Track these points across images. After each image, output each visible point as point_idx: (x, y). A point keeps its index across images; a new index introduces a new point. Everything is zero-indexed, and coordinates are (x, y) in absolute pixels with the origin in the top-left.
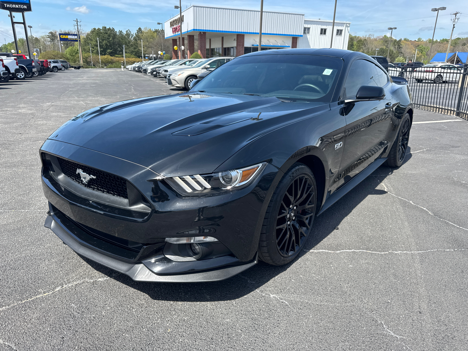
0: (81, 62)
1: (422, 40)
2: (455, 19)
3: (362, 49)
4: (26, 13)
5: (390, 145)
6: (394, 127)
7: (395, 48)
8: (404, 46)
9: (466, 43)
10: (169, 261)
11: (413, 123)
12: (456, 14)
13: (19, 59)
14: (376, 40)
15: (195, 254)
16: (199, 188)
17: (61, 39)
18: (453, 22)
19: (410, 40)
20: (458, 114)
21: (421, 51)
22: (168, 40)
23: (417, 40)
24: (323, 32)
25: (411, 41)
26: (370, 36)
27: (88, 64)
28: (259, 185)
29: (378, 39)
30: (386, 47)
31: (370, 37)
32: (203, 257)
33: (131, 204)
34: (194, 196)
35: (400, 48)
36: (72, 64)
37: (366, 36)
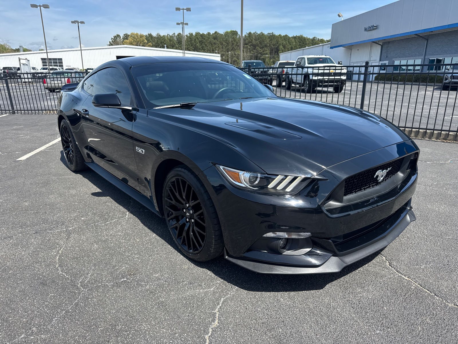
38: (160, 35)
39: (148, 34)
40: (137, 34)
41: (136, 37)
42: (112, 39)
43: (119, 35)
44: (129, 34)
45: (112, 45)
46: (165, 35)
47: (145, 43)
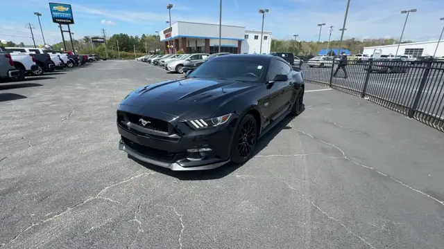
0: (107, 56)
1: (313, 42)
2: (331, 30)
4: (70, 25)
5: (292, 104)
6: (294, 94)
7: (298, 47)
8: (303, 46)
10: (189, 161)
11: (305, 91)
12: (331, 27)
13: (69, 55)
14: (287, 42)
15: (201, 157)
16: (202, 126)
17: (93, 41)
20: (330, 86)
21: (313, 48)
22: (162, 42)
23: (310, 42)
24: (256, 37)
25: (307, 42)
27: (111, 57)
28: (230, 124)
30: (293, 46)
32: (205, 159)
33: (170, 135)
34: (200, 129)
35: (301, 47)
36: (101, 57)
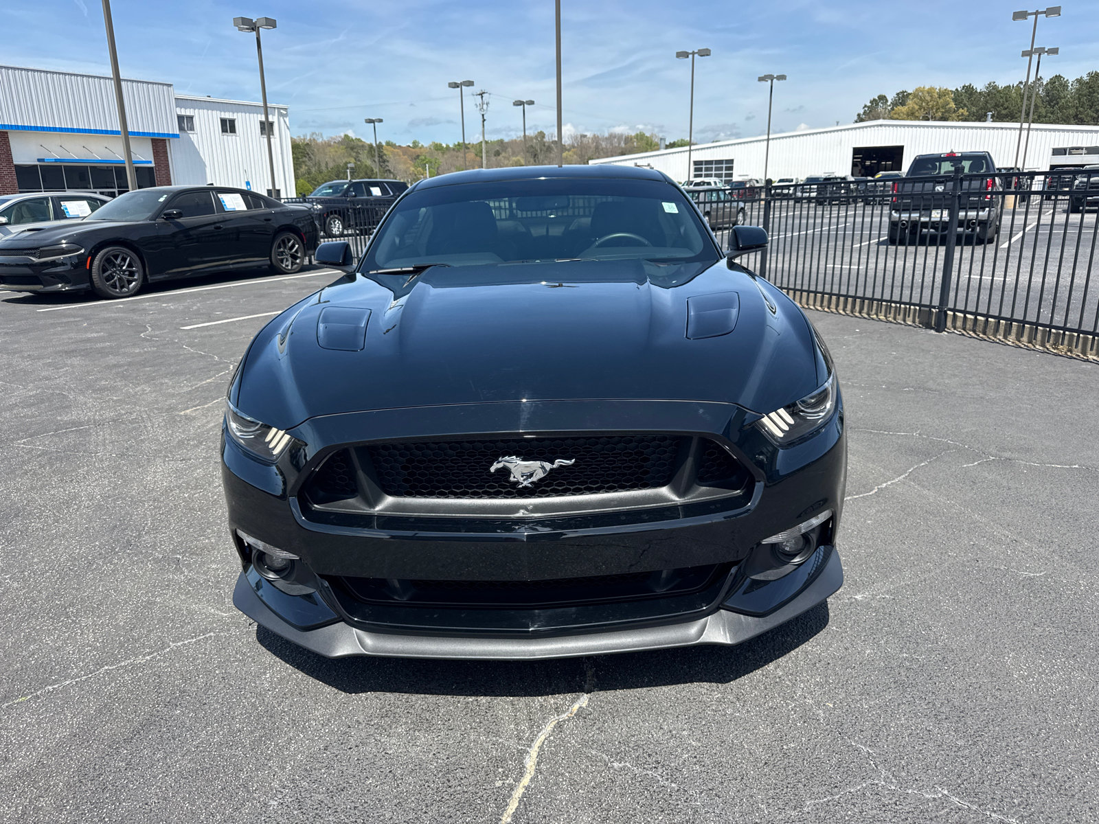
1: (420, 145)
2: (483, 104)
3: (306, 165)
7: (375, 161)
8: (390, 158)
9: (501, 151)
12: (481, 95)
14: (328, 145)
16: (787, 428)
18: (481, 109)
19: (397, 145)
23: (411, 145)
24: (228, 126)
25: (400, 146)
26: (314, 136)
29: (332, 143)
30: (355, 159)
31: (314, 139)
35: (384, 162)
37: (304, 136)
38: (995, 87)
39: (963, 87)
40: (930, 92)
41: (928, 98)
42: (865, 106)
43: (885, 97)
44: (909, 92)
45: (862, 120)
46: (1011, 85)
47: (948, 111)
